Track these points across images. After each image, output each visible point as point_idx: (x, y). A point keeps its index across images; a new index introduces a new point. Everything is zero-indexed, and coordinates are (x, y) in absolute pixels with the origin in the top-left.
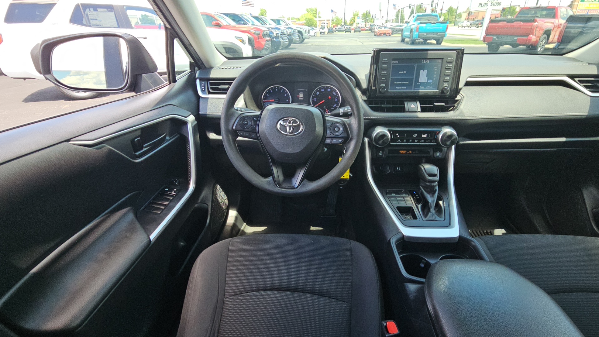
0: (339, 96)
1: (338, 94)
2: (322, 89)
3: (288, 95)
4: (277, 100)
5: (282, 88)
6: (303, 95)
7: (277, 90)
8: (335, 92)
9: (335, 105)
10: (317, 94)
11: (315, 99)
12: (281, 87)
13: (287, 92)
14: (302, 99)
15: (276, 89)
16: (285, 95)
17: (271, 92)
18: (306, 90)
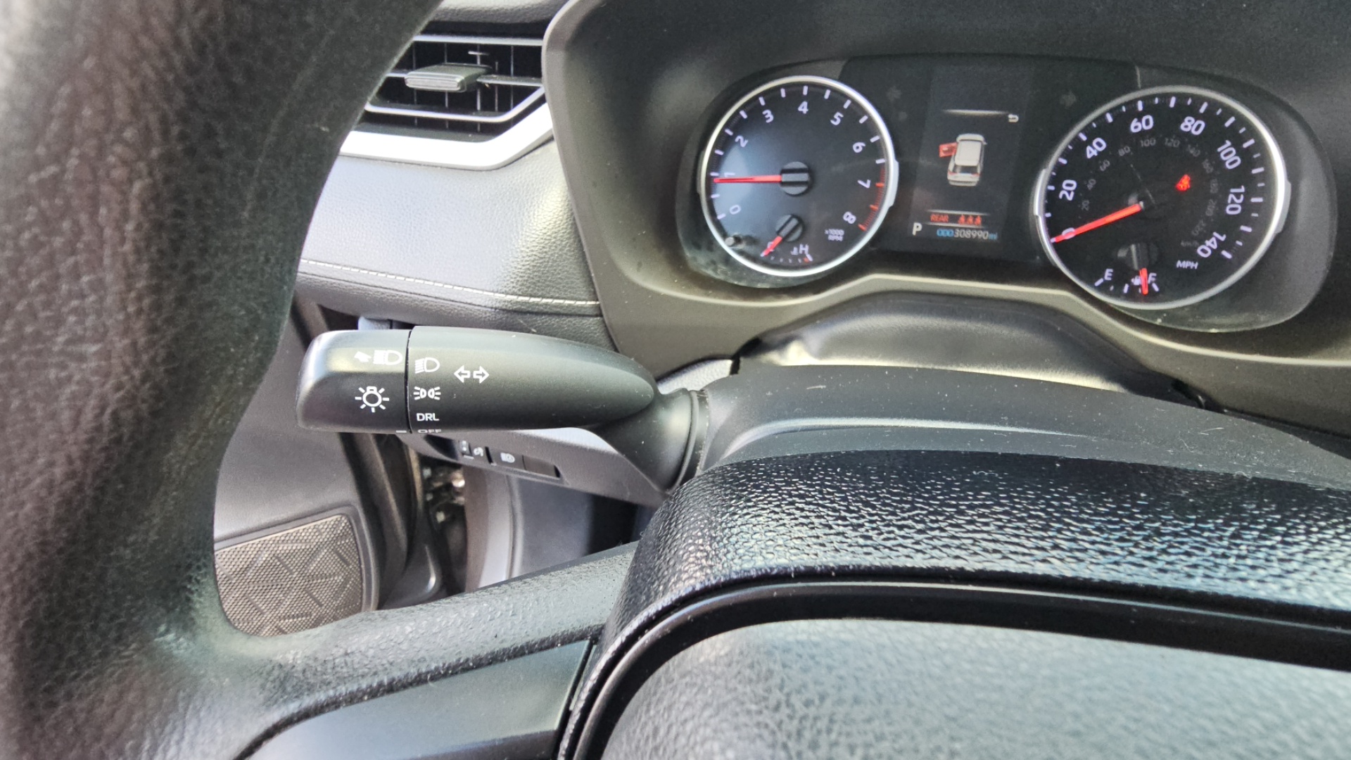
0: (1268, 176)
1: (1265, 160)
2: (1140, 116)
3: (876, 150)
4: (804, 177)
5: (839, 97)
6: (987, 153)
7: (804, 108)
8: (1237, 143)
9: (1211, 244)
10: (1091, 152)
11: (1069, 189)
12: (834, 90)
13: (870, 128)
14: (972, 179)
15: (802, 99)
16: (858, 147)
17: (764, 118)
18: (1013, 118)
